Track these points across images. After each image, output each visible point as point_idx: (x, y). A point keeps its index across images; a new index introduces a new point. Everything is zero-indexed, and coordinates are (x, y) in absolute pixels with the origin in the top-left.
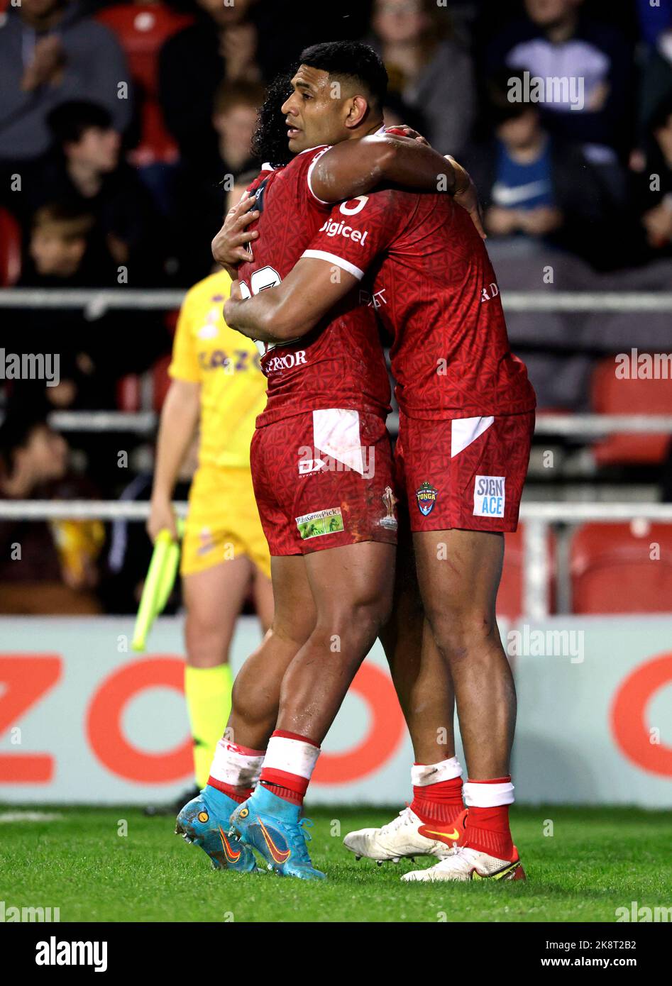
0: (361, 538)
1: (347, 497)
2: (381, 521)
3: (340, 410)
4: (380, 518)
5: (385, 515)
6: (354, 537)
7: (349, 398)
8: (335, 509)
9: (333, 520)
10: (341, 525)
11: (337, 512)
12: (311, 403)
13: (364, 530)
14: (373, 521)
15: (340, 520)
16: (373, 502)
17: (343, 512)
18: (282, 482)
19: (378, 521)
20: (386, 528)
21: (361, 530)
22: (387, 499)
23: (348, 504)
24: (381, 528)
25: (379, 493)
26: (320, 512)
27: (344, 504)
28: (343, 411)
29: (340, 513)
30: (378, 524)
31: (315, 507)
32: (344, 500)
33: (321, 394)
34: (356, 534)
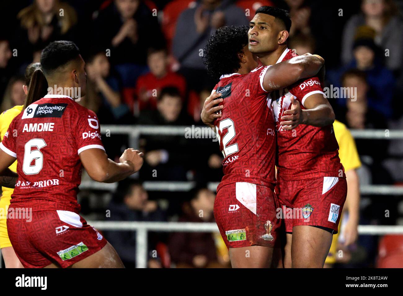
0: (253, 244)
1: (248, 225)
2: (263, 236)
3: (248, 183)
4: (262, 235)
5: (265, 233)
6: (251, 243)
7: (253, 178)
8: (243, 230)
9: (242, 235)
10: (245, 238)
11: (244, 231)
12: (236, 179)
13: (255, 240)
14: (259, 236)
15: (245, 235)
16: (260, 227)
17: (246, 231)
18: (221, 214)
19: (261, 236)
20: (265, 240)
21: (254, 240)
22: (267, 226)
23: (249, 228)
24: (262, 239)
25: (263, 223)
26: (236, 230)
27: (247, 227)
28: (250, 184)
29: (245, 231)
30: (261, 237)
31: (234, 227)
32: (247, 226)
33: (241, 175)
34: (251, 242)
